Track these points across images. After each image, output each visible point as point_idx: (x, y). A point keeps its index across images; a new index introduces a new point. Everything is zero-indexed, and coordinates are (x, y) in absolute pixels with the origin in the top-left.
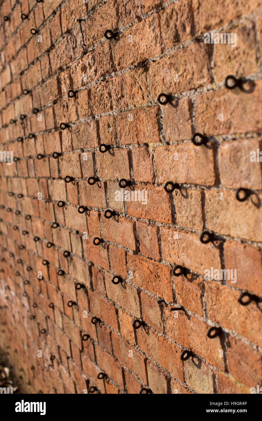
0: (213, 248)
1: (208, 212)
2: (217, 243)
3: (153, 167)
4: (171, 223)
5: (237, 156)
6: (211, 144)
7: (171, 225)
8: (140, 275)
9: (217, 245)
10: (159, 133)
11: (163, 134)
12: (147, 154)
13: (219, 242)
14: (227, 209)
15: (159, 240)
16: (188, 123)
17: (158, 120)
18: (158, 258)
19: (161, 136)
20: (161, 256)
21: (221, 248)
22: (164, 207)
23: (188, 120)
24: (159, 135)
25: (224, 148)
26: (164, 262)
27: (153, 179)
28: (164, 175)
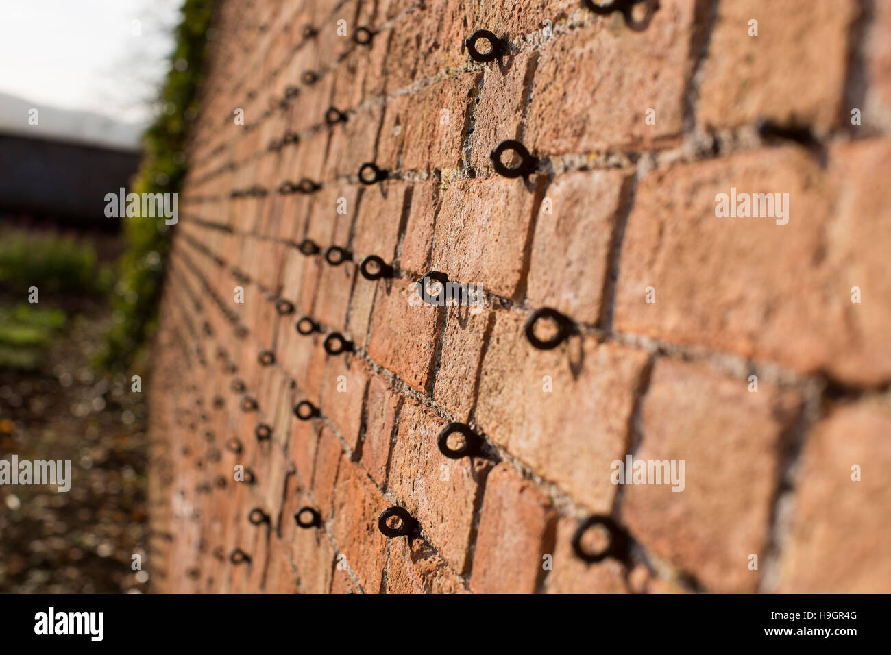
0: (468, 475)
1: (486, 374)
2: (480, 464)
3: (433, 234)
4: (423, 390)
5: (572, 215)
6: (537, 179)
7: (423, 398)
8: (347, 517)
9: (477, 469)
10: (462, 141)
11: (470, 147)
12: (433, 198)
13: (485, 462)
14: (521, 371)
15: (395, 432)
16: (515, 118)
17: (470, 106)
18: (380, 479)
19: (464, 151)
20: (387, 476)
21: (481, 479)
22: (423, 345)
23: (518, 110)
24: (461, 148)
25: (557, 190)
26: (389, 494)
27: (424, 265)
28: (443, 259)
